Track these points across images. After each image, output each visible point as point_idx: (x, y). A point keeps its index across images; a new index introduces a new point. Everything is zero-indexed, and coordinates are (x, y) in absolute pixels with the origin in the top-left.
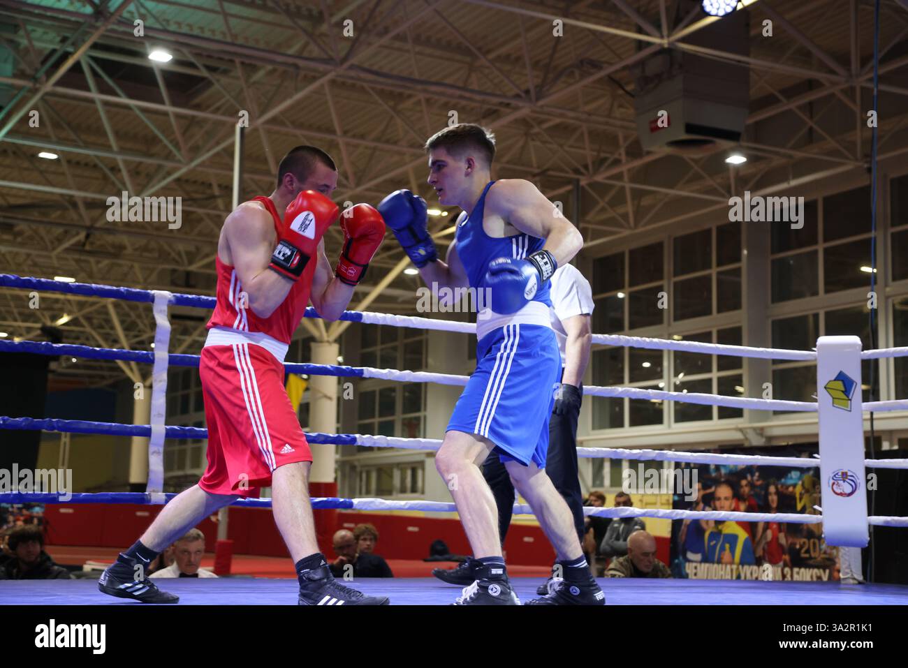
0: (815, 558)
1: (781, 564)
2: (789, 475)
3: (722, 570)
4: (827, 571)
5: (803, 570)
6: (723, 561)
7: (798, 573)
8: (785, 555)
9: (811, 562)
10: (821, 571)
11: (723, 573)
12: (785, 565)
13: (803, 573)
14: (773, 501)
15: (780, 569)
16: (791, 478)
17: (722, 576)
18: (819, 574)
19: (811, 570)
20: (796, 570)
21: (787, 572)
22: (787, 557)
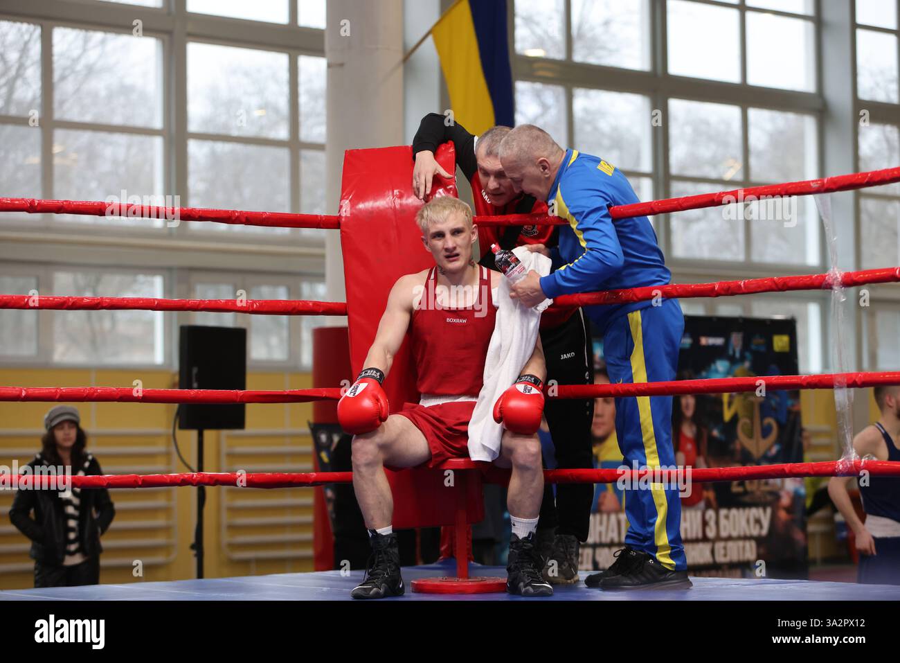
0: (752, 493)
1: (702, 504)
2: (713, 367)
3: (601, 523)
4: (769, 511)
5: (734, 512)
6: (604, 508)
7: (727, 517)
8: (707, 490)
9: (747, 499)
10: (761, 510)
11: (603, 529)
12: (709, 505)
13: (734, 516)
14: (687, 406)
15: (699, 514)
16: (717, 371)
17: (600, 534)
18: (757, 515)
19: (747, 511)
20: (723, 512)
21: (711, 517)
22: (710, 494)
